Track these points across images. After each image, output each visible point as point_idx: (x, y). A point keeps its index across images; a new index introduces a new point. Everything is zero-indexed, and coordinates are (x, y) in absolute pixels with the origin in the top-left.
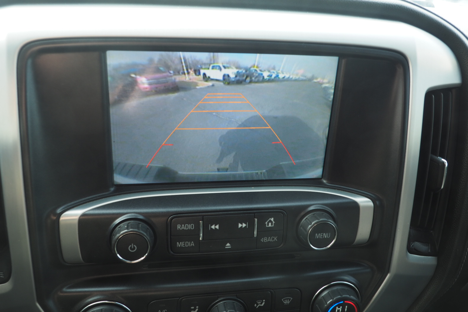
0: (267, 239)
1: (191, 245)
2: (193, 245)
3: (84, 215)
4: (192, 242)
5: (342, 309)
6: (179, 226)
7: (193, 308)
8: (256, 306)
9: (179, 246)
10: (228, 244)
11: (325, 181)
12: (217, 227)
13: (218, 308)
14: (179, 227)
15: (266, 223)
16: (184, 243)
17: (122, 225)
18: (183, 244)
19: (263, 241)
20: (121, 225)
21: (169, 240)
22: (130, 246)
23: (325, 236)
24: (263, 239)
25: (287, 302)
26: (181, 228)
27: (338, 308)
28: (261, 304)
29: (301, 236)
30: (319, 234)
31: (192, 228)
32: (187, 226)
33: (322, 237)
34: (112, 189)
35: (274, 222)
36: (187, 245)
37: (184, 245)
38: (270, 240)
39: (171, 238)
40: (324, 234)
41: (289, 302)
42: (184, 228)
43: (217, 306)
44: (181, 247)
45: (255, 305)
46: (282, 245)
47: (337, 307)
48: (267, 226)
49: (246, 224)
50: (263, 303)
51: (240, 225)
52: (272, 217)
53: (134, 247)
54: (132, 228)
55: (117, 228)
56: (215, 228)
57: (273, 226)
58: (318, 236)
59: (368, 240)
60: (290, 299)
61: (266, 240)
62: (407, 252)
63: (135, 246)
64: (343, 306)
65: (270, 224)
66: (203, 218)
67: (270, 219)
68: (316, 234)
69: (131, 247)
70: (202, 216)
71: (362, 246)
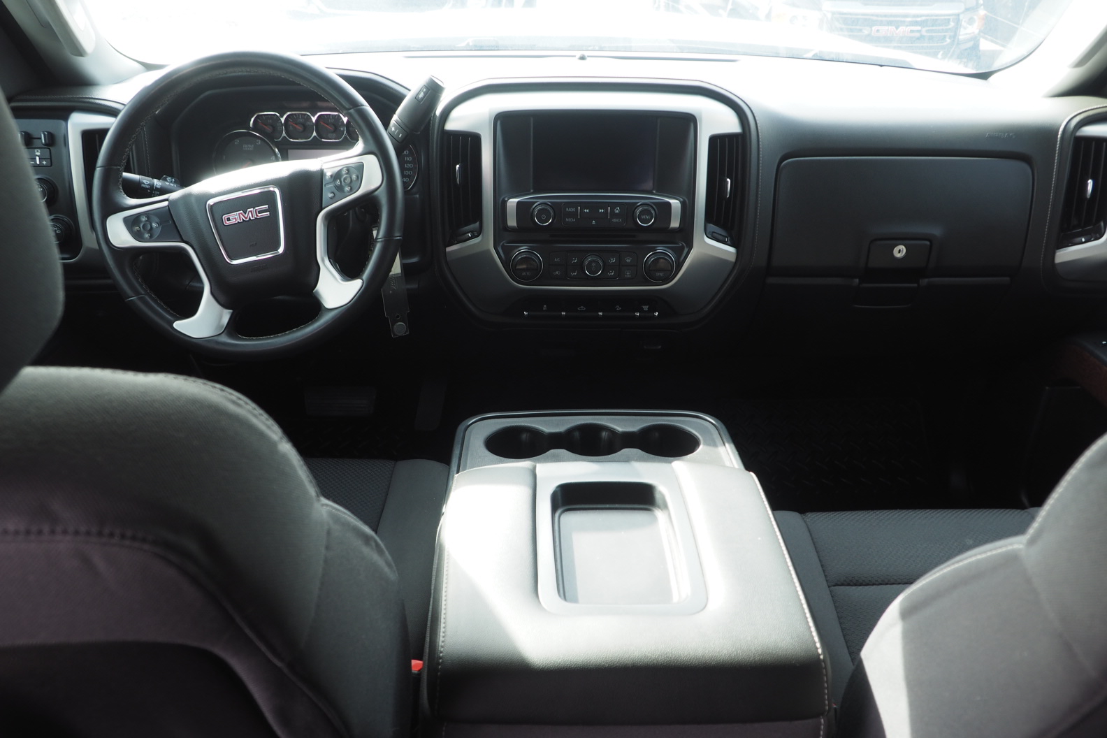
2: (575, 221)
3: (518, 202)
10: (594, 222)
11: (654, 191)
12: (588, 210)
14: (568, 209)
15: (615, 210)
19: (613, 221)
20: (537, 207)
21: (562, 216)
23: (648, 217)
24: (613, 219)
29: (634, 219)
31: (574, 210)
32: (572, 209)
33: (645, 218)
34: (533, 190)
35: (619, 210)
36: (571, 220)
37: (569, 220)
38: (617, 220)
44: (568, 222)
46: (624, 224)
48: (615, 212)
49: (604, 210)
51: (600, 211)
52: (619, 207)
54: (542, 208)
55: (535, 209)
56: (586, 211)
57: (619, 212)
59: (678, 228)
62: (704, 236)
63: (545, 216)
65: (617, 211)
67: (617, 208)
68: (643, 216)
69: (543, 217)
70: (580, 204)
71: (674, 230)
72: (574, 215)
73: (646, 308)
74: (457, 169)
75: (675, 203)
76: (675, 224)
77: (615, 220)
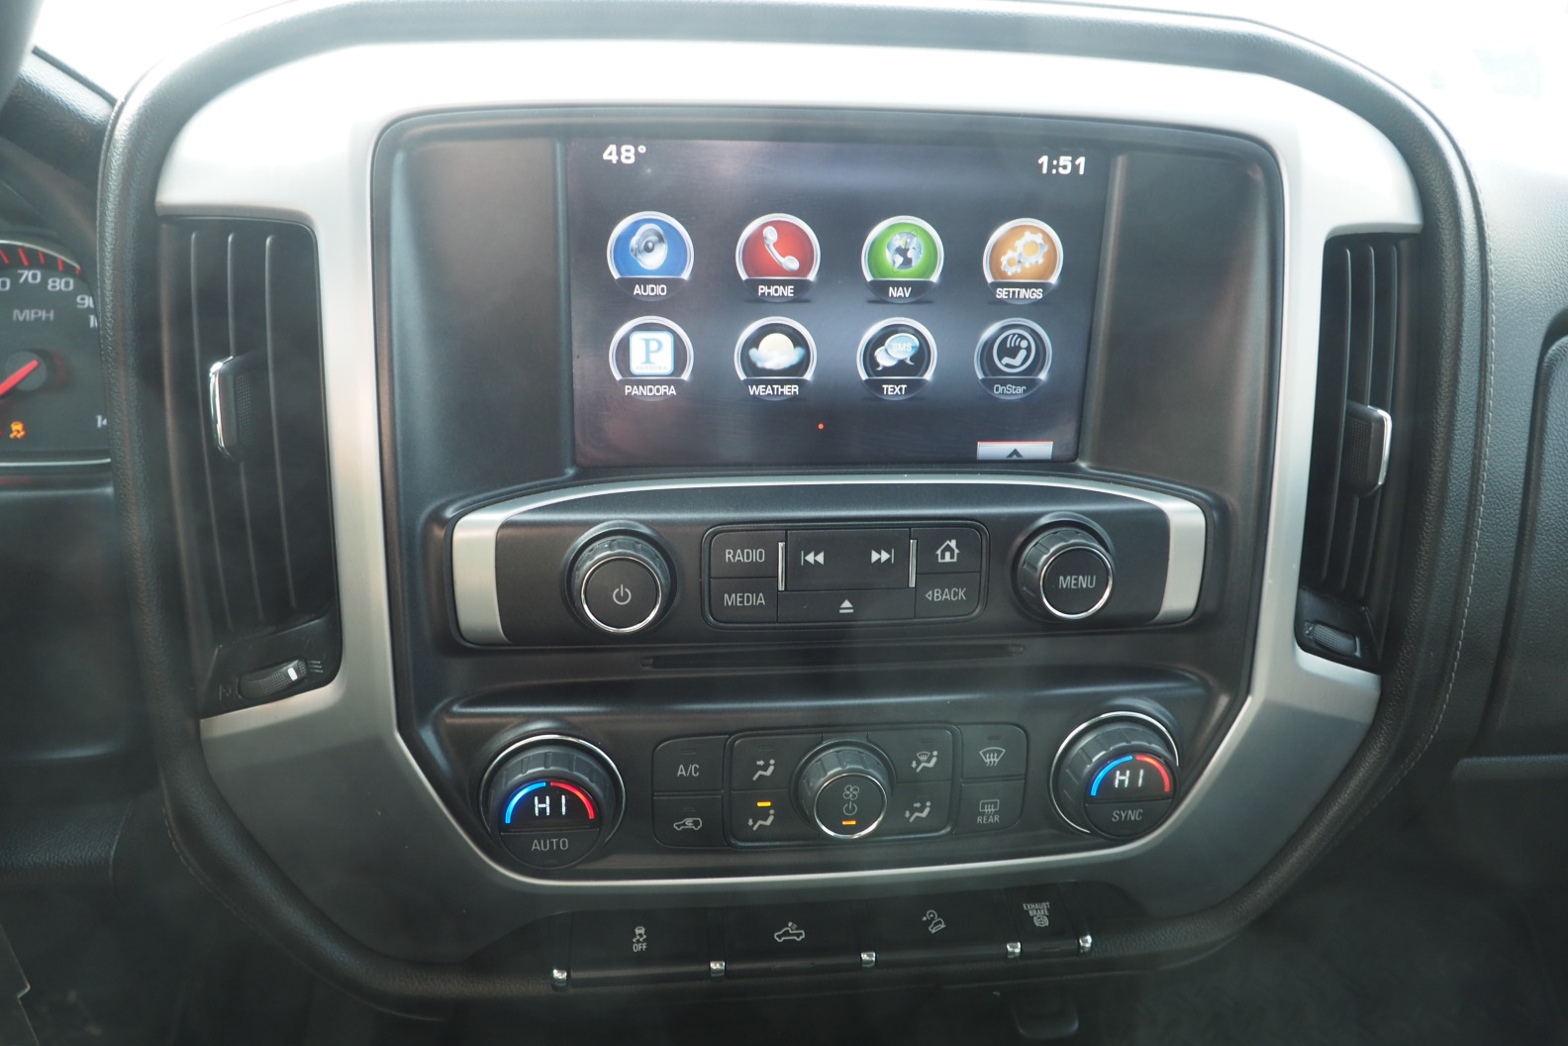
0: (942, 595)
1: (759, 602)
2: (763, 602)
3: (506, 525)
4: (761, 595)
5: (1129, 778)
6: (729, 553)
7: (761, 763)
8: (917, 767)
9: (730, 604)
10: (847, 604)
11: (1083, 465)
12: (820, 558)
13: (822, 764)
14: (729, 555)
15: (939, 552)
16: (740, 597)
17: (596, 544)
18: (738, 599)
19: (930, 599)
20: (594, 545)
21: (706, 587)
22: (617, 590)
23: (1084, 582)
24: (931, 592)
25: (992, 760)
26: (734, 558)
27: (1121, 775)
28: (928, 761)
29: (1024, 589)
30: (1069, 578)
31: (761, 558)
32: (748, 553)
33: (1075, 585)
34: (570, 472)
35: (957, 551)
36: (748, 602)
37: (740, 602)
38: (948, 597)
39: (709, 582)
40: (1081, 577)
41: (997, 761)
42: (741, 558)
43: (819, 760)
44: (734, 607)
45: (914, 764)
46: (978, 610)
47: (1118, 773)
48: (940, 560)
49: (890, 553)
50: (934, 760)
51: (875, 556)
52: (954, 539)
53: (626, 594)
54: (620, 548)
55: (586, 553)
56: (815, 561)
57: (955, 560)
58: (1065, 582)
59: (1191, 613)
60: (999, 752)
61: (938, 597)
62: (1293, 644)
63: (627, 590)
64: (1134, 768)
65: (948, 554)
66: (786, 533)
67: (948, 542)
68: (1061, 578)
69: (618, 594)
70: (787, 527)
71: (1178, 626)
72: (757, 578)
73: (1040, 915)
74: (214, 382)
75: (1184, 516)
76: (1181, 593)
77: (935, 595)
